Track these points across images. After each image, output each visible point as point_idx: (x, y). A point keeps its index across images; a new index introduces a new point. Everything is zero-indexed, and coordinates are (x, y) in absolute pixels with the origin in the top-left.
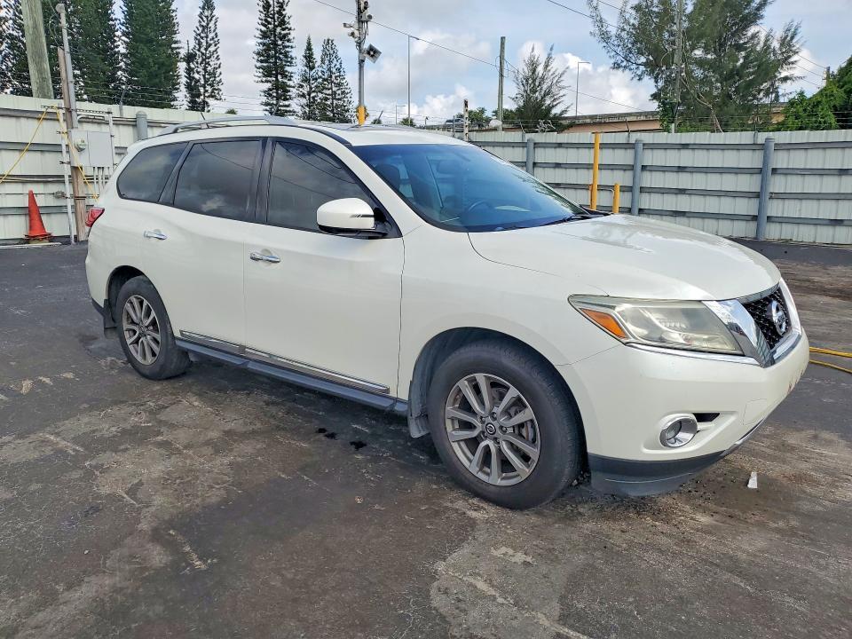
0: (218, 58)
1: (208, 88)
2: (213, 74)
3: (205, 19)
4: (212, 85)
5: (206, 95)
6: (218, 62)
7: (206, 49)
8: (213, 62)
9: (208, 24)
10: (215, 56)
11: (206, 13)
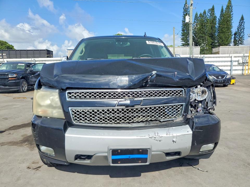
0: (244, 33)
1: (240, 42)
2: (242, 37)
3: (241, 23)
4: (241, 41)
5: (239, 43)
6: (244, 34)
7: (240, 31)
8: (242, 34)
9: (241, 24)
10: (243, 32)
11: (241, 21)
